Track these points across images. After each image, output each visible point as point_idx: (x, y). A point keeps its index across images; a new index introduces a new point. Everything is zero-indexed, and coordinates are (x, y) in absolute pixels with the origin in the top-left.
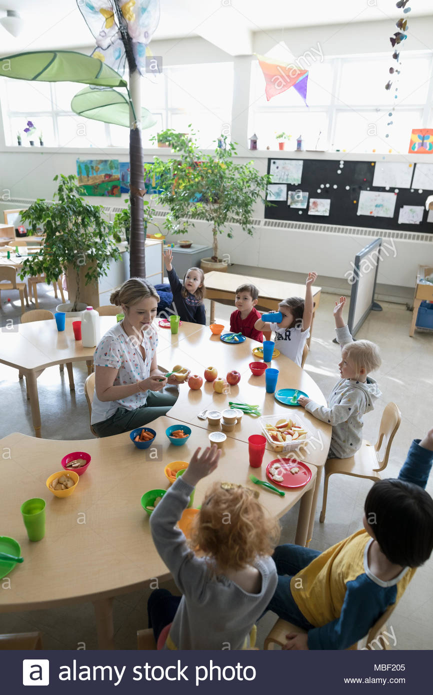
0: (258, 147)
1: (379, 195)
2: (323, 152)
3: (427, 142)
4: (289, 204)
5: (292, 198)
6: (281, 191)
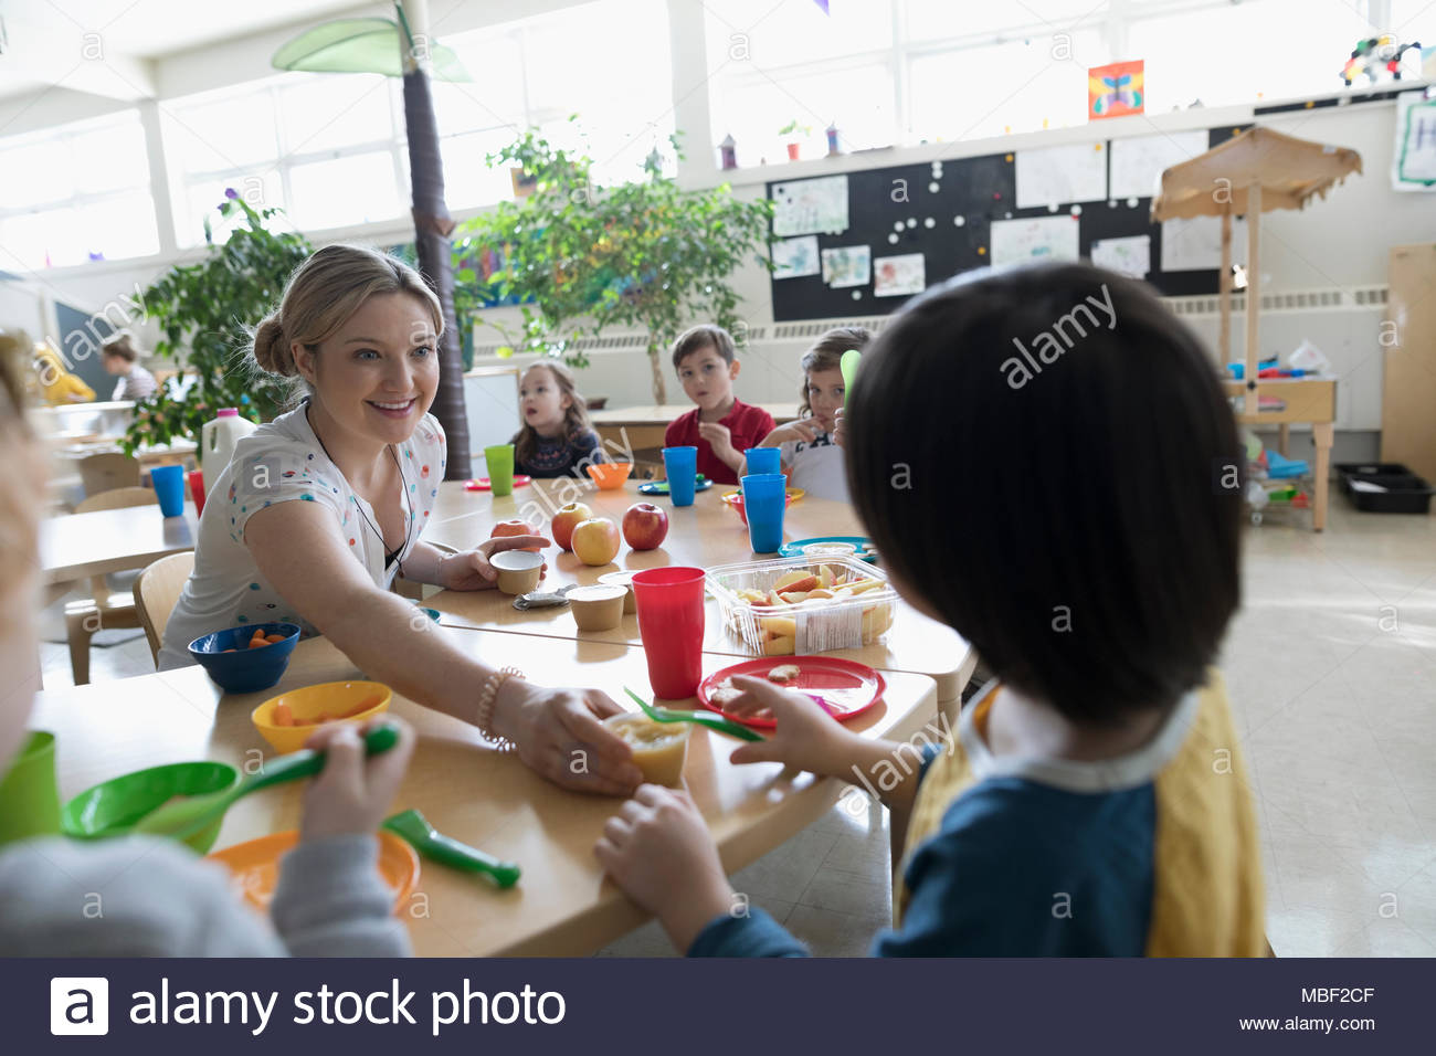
0: (738, 161)
1: (1037, 227)
2: (890, 148)
3: (1128, 90)
4: (826, 278)
5: (833, 263)
6: (805, 252)
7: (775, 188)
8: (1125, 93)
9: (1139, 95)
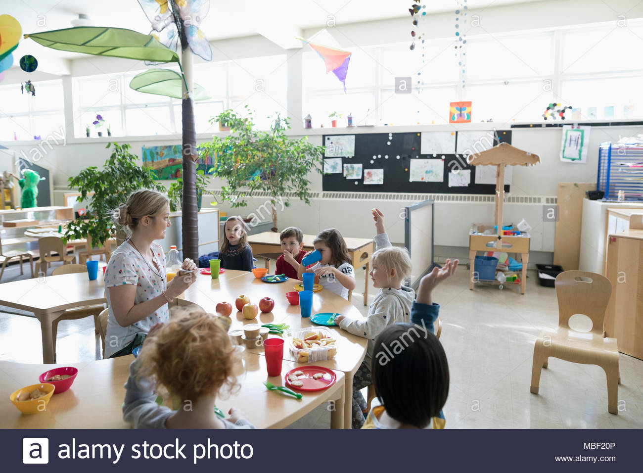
0: (312, 125)
1: (428, 162)
2: (372, 126)
3: (465, 113)
4: (345, 175)
5: (347, 169)
6: (337, 164)
7: (326, 137)
8: (464, 114)
9: (469, 114)
